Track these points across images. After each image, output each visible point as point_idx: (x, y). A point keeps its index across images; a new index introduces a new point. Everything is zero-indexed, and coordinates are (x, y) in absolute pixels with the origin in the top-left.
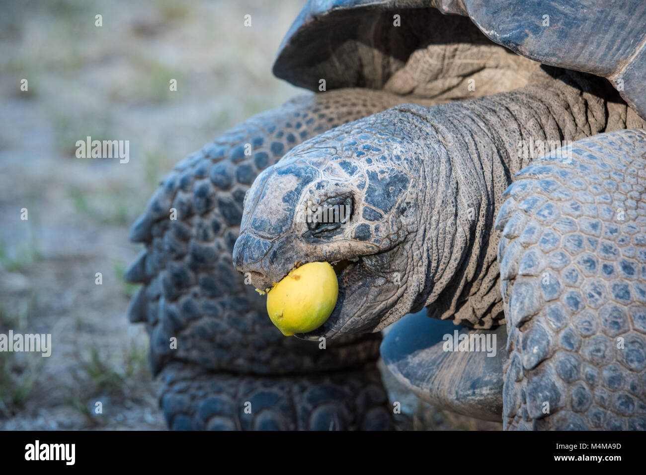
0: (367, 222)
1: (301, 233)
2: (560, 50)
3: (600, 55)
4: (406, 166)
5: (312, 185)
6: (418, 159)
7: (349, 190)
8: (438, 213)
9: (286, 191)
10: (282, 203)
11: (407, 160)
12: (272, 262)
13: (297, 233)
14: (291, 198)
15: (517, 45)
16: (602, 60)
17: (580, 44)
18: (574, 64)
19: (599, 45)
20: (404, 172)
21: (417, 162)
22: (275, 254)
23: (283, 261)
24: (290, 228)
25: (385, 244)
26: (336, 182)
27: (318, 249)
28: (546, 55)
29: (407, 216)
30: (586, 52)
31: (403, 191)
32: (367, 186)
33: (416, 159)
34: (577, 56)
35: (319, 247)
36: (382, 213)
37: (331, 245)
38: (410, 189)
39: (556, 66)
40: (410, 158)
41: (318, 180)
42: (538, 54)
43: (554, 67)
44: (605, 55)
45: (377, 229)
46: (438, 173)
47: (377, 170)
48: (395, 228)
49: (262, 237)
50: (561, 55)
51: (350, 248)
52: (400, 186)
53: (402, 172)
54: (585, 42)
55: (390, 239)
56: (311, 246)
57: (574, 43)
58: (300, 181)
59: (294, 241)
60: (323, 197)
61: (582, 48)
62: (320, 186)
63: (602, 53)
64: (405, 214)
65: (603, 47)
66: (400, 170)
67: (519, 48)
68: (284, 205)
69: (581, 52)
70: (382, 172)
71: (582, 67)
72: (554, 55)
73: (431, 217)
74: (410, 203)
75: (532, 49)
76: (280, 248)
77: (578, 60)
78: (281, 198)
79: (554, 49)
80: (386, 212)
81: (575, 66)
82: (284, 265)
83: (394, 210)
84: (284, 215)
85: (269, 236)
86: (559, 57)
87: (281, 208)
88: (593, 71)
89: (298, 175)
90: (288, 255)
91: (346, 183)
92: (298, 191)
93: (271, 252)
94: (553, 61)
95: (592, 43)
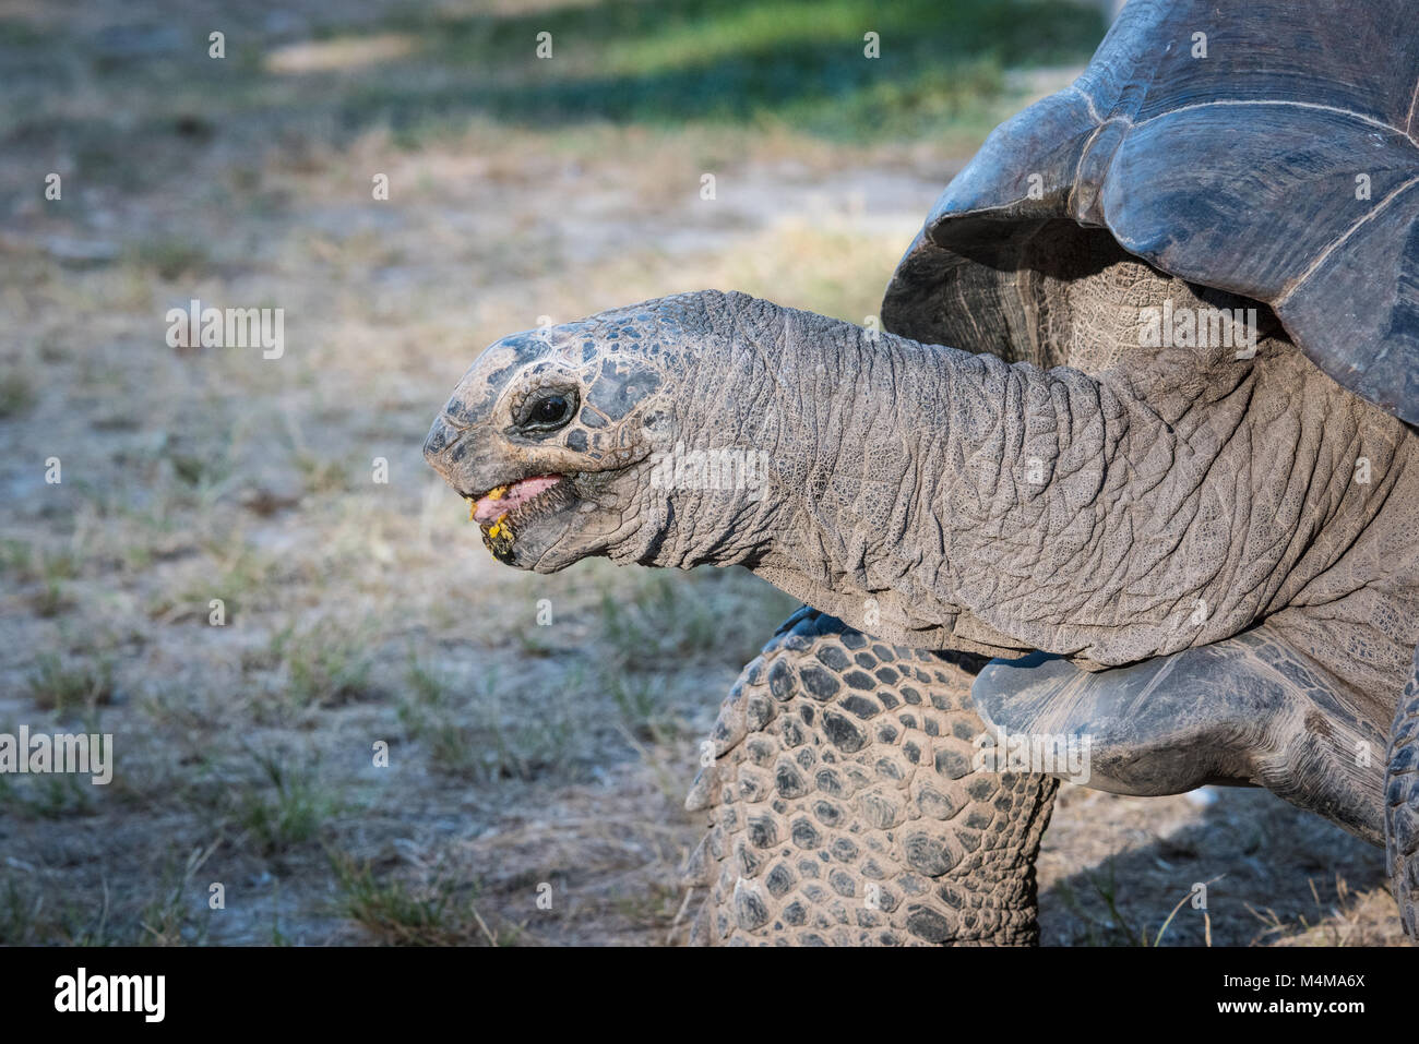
0: (584, 428)
1: (503, 427)
2: (1210, 263)
3: (1262, 271)
4: (663, 362)
5: (531, 365)
6: (688, 356)
7: (572, 380)
8: (708, 434)
9: (497, 368)
10: (486, 384)
11: (669, 355)
12: (455, 459)
13: (496, 426)
14: (496, 378)
15: (1155, 254)
16: (1264, 278)
17: (1237, 255)
18: (1226, 282)
19: (1262, 258)
20: (656, 369)
21: (685, 360)
22: (461, 449)
23: (472, 460)
24: (487, 418)
25: (607, 461)
26: (561, 367)
27: (523, 452)
28: (1192, 268)
29: (655, 429)
30: (1244, 267)
31: (648, 394)
32: (595, 379)
33: (685, 356)
34: (1231, 272)
35: (525, 449)
36: (609, 419)
37: (540, 449)
38: (661, 394)
39: (1203, 284)
40: (674, 353)
41: (541, 361)
42: (1182, 268)
43: (1199, 286)
44: (1269, 272)
45: (597, 438)
46: (722, 380)
47: (618, 361)
48: (627, 443)
49: (451, 423)
50: (1211, 270)
51: (562, 459)
52: (645, 387)
53: (653, 369)
54: (1244, 254)
55: (616, 455)
56: (514, 447)
57: (1230, 254)
58: (518, 358)
59: (492, 436)
60: (534, 385)
61: (1240, 261)
62: (539, 369)
63: (1264, 269)
64: (653, 426)
65: (1268, 261)
66: (650, 365)
67: (1158, 258)
68: (486, 386)
69: (1237, 267)
70: (624, 364)
71: (1237, 286)
72: (1202, 269)
73: (695, 438)
74: (662, 412)
75: (1175, 259)
76: (471, 442)
77: (1233, 276)
78: (486, 376)
79: (1202, 260)
80: (614, 418)
81: (1228, 285)
82: (474, 465)
83: (629, 418)
84: (483, 399)
85: (458, 423)
86: (1208, 272)
87: (482, 389)
88: (1249, 292)
89: (519, 350)
90: (481, 453)
91: (573, 371)
92: (510, 370)
93: (456, 446)
94: (1200, 277)
95: (1254, 254)
